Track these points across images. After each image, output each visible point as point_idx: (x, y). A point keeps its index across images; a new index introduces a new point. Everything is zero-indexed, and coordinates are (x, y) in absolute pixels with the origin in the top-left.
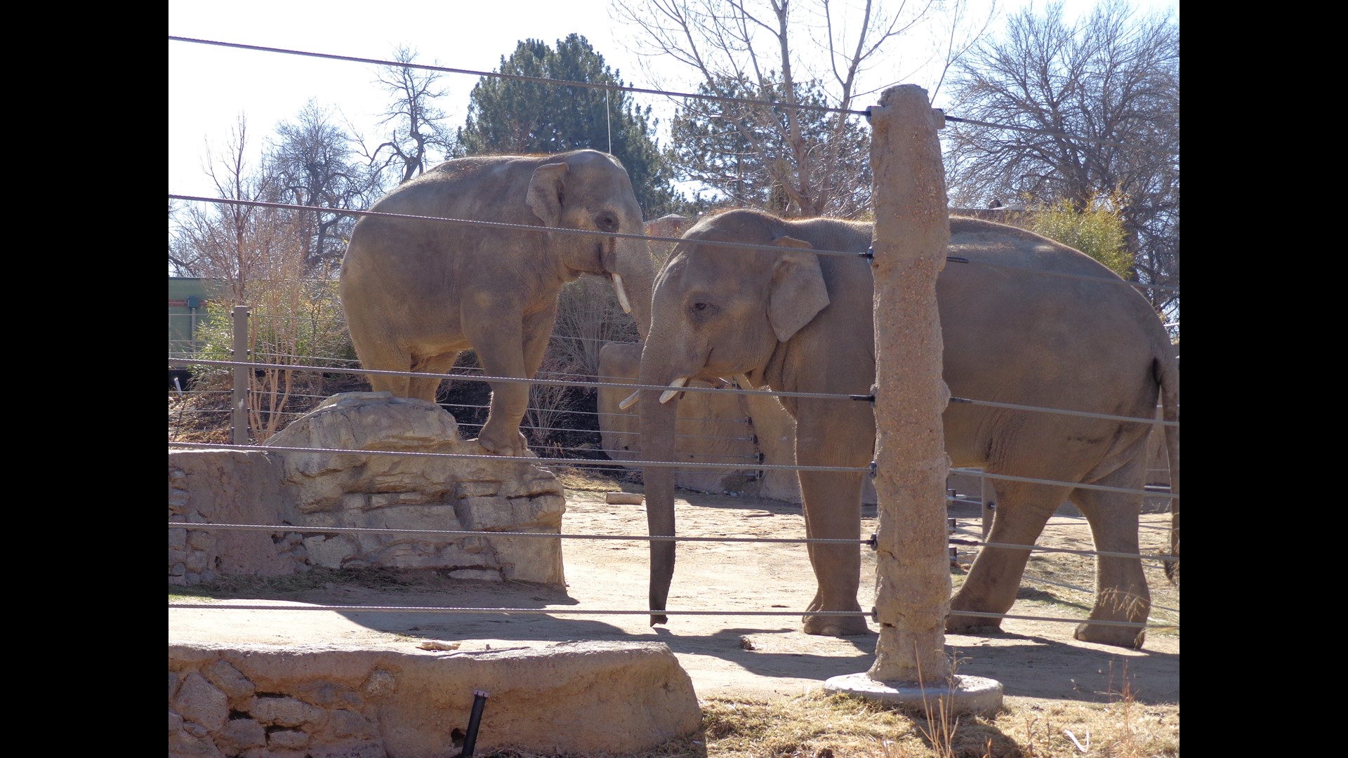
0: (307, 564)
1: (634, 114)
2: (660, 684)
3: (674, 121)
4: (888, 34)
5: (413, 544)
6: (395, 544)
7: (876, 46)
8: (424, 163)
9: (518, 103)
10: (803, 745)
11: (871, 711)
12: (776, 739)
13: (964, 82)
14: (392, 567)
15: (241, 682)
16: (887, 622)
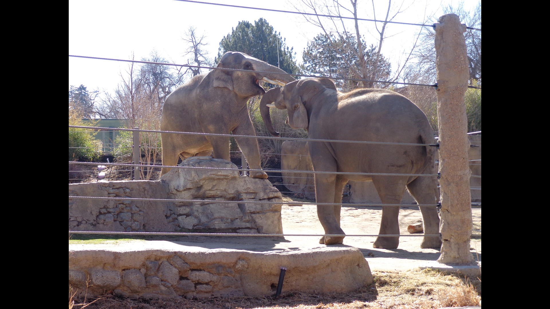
0: (179, 227)
1: (286, 50)
2: (356, 264)
3: (304, 53)
4: (398, 12)
5: (222, 219)
6: (214, 219)
7: (393, 17)
8: (200, 72)
9: (239, 46)
10: (418, 289)
11: (442, 276)
12: (406, 286)
13: (424, 34)
14: (214, 228)
15: (184, 264)
16: (446, 239)
